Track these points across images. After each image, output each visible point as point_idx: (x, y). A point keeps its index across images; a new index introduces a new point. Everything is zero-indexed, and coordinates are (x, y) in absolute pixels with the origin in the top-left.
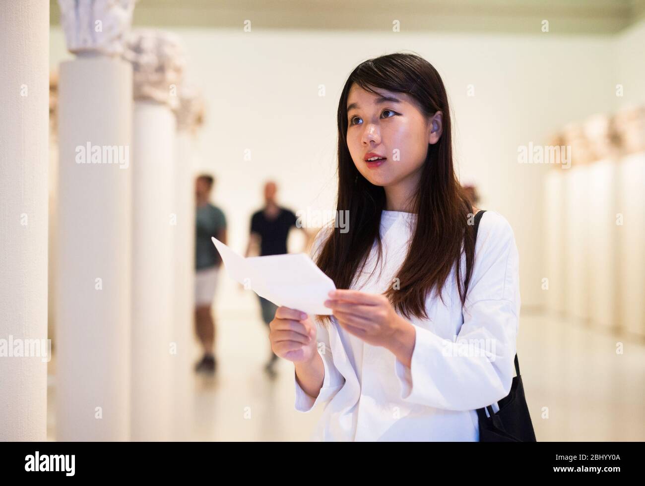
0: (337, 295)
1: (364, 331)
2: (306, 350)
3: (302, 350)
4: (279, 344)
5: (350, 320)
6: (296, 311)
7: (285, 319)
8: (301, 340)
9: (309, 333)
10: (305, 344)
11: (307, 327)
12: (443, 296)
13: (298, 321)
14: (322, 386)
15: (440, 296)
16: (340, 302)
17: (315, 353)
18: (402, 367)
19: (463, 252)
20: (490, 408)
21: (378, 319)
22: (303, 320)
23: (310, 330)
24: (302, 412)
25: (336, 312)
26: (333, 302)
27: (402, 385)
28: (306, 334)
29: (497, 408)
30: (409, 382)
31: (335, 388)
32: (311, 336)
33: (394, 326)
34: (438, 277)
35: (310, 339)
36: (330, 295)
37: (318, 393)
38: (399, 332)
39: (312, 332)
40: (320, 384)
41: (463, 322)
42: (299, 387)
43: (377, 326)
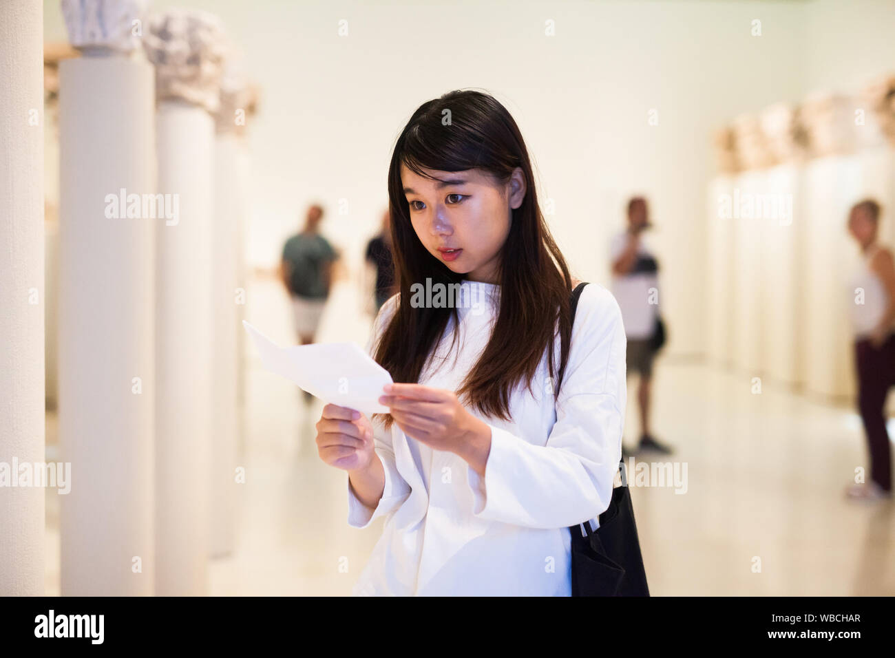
0: (393, 389)
1: (427, 433)
2: (361, 455)
3: (356, 455)
4: (327, 448)
5: (410, 421)
6: (346, 409)
7: (334, 420)
8: (355, 444)
9: (364, 435)
10: (359, 449)
11: (361, 429)
12: (532, 388)
13: (349, 422)
14: (381, 497)
15: (530, 388)
16: (398, 398)
17: (373, 457)
18: (476, 476)
19: (557, 334)
20: (587, 524)
21: (444, 419)
22: (354, 420)
23: (364, 432)
24: (356, 528)
25: (394, 410)
26: (389, 399)
27: (474, 498)
28: (360, 438)
29: (596, 524)
30: (482, 493)
31: (399, 498)
32: (366, 439)
33: (464, 427)
34: (527, 365)
35: (365, 442)
36: (385, 389)
37: (377, 504)
38: (471, 434)
39: (368, 434)
40: (378, 494)
41: (556, 420)
42: (354, 497)
43: (442, 427)
